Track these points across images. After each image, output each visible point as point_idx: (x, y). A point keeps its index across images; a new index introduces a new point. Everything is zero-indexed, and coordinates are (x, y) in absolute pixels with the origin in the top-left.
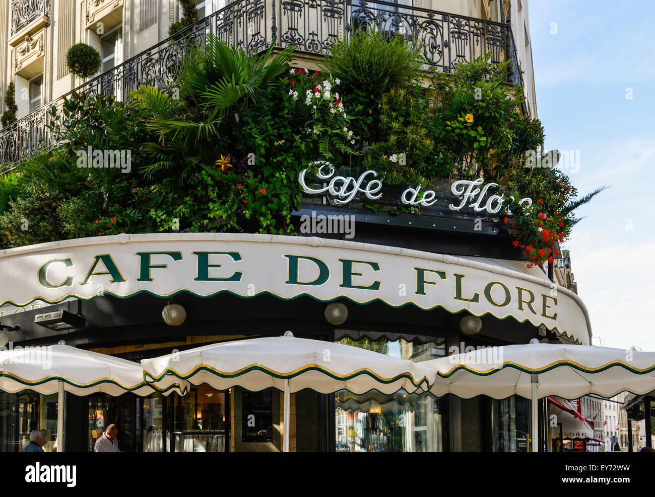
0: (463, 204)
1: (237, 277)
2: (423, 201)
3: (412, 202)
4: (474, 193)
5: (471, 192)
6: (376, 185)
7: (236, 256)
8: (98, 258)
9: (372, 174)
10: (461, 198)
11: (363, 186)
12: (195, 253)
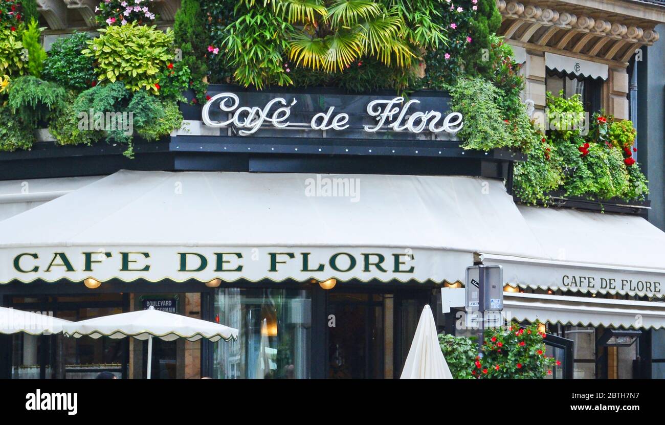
0: (381, 124)
1: (147, 268)
2: (335, 125)
3: (323, 127)
4: (393, 112)
5: (390, 111)
6: (283, 113)
7: (147, 255)
8: (56, 254)
9: (280, 102)
10: (378, 119)
11: (270, 115)
12: (121, 253)
